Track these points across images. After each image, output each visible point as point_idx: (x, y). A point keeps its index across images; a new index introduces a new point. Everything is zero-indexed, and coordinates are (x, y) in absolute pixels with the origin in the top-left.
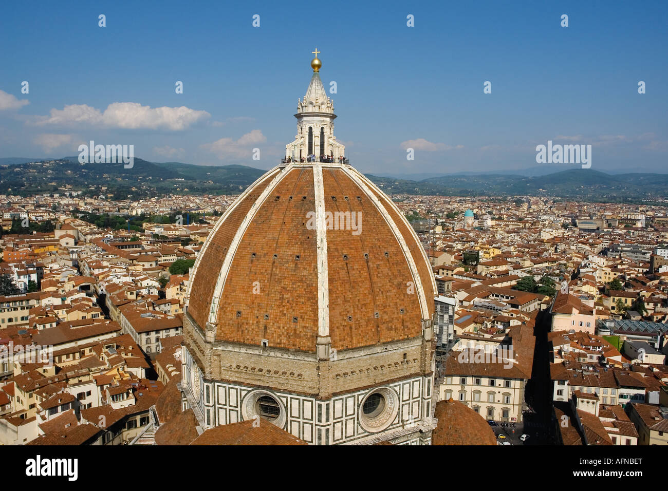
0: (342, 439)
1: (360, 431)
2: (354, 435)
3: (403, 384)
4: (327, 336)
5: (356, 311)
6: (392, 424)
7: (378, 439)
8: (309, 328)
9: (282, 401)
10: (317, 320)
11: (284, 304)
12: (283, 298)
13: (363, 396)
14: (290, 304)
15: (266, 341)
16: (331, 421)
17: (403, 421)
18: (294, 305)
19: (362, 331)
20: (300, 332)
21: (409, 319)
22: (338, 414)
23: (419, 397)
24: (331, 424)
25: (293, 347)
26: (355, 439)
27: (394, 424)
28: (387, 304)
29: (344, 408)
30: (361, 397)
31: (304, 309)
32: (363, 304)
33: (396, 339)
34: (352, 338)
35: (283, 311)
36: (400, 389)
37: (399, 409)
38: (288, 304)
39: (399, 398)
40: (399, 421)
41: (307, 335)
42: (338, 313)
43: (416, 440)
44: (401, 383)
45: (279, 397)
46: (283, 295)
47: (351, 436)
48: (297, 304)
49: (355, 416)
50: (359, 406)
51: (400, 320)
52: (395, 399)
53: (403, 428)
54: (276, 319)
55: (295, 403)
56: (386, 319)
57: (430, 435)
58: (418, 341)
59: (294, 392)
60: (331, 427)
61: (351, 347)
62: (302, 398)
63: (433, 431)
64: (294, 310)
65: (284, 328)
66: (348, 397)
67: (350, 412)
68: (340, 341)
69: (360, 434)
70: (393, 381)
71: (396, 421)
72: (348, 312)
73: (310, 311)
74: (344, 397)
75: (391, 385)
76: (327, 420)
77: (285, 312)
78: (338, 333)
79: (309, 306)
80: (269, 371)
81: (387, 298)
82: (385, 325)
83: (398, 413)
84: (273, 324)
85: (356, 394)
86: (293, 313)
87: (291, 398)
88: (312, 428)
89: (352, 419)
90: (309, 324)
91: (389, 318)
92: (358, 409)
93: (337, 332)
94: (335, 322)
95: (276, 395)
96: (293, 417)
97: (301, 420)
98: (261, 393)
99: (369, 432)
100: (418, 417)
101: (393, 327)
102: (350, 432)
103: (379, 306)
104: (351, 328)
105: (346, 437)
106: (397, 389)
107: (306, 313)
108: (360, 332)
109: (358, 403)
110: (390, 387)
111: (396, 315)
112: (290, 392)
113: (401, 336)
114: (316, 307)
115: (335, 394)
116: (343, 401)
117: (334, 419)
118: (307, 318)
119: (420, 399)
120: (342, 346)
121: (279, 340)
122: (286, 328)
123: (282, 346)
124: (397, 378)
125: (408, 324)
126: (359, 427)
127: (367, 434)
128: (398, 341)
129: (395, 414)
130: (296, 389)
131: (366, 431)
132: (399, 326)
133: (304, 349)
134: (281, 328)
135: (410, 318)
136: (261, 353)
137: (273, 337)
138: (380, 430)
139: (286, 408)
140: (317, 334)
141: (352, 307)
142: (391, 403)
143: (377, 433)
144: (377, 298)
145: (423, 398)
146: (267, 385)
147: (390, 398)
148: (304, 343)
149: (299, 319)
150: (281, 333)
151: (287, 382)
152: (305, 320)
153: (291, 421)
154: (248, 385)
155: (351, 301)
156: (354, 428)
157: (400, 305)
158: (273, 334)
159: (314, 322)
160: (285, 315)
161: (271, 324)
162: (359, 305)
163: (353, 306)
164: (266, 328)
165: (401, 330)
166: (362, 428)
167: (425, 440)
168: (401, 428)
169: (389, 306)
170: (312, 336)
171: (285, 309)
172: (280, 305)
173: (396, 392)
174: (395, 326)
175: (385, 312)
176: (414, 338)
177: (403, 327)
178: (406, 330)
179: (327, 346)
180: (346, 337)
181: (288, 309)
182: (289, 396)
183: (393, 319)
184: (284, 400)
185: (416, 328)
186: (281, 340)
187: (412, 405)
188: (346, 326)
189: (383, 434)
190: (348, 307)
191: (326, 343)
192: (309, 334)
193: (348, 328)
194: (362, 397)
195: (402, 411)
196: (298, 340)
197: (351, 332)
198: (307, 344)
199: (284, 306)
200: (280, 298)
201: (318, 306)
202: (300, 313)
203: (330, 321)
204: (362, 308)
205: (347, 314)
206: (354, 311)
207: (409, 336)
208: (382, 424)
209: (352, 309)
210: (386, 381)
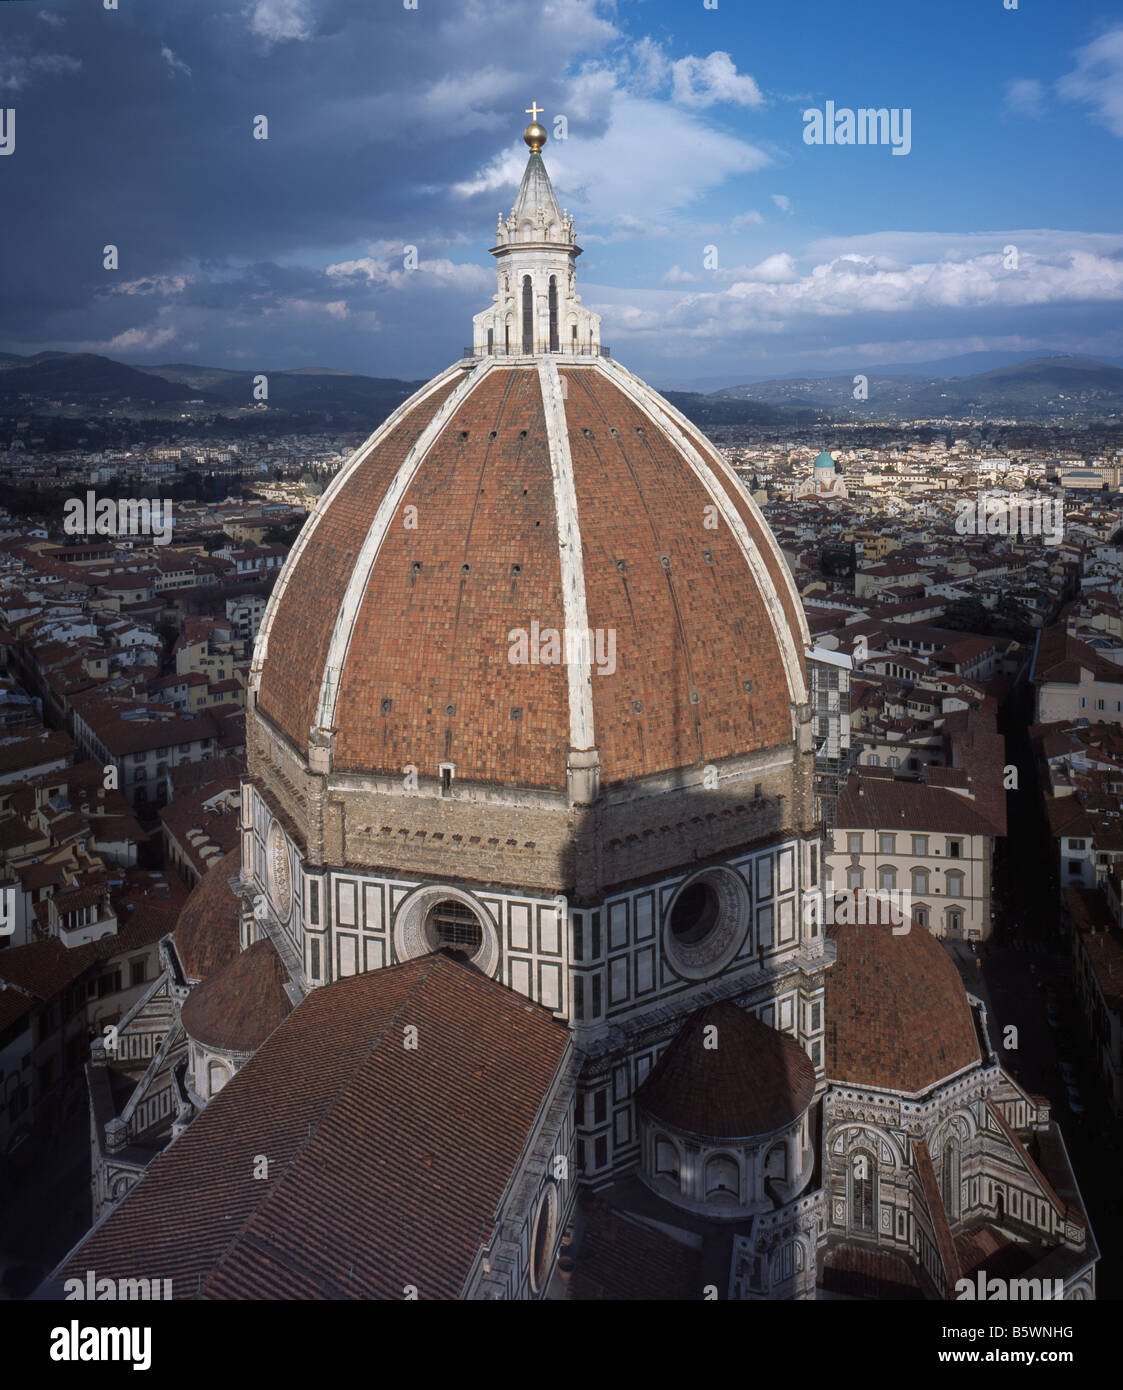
0: (628, 999)
1: (668, 977)
2: (654, 989)
3: (758, 859)
4: (590, 750)
5: (650, 690)
6: (736, 958)
7: (709, 996)
8: (549, 732)
9: (488, 911)
10: (566, 714)
11: (489, 678)
12: (486, 664)
13: (671, 891)
14: (504, 678)
15: (451, 766)
16: (604, 956)
17: (760, 949)
18: (513, 679)
19: (664, 735)
20: (529, 742)
21: (763, 705)
22: (619, 939)
23: (792, 889)
24: (602, 964)
25: (513, 778)
26: (655, 999)
27: (742, 957)
28: (716, 671)
29: (632, 921)
30: (667, 895)
31: (537, 687)
32: (664, 673)
33: (737, 751)
34: (643, 752)
35: (489, 695)
36: (751, 872)
37: (751, 920)
38: (499, 679)
39: (750, 893)
40: (751, 949)
41: (544, 749)
42: (612, 695)
43: (789, 994)
44: (753, 856)
45: (481, 901)
46: (487, 658)
47: (648, 992)
48: (519, 679)
49: (656, 940)
50: (663, 916)
51: (745, 708)
52: (741, 896)
53: (762, 967)
54: (473, 713)
55: (520, 915)
56: (714, 708)
57: (822, 981)
58: (785, 754)
59: (517, 887)
60: (602, 971)
61: (641, 772)
62: (535, 902)
63: (828, 973)
64: (512, 692)
65: (490, 734)
66: (640, 896)
67: (645, 931)
68: (618, 759)
69: (668, 985)
70: (736, 851)
71: (746, 951)
72: (633, 692)
73: (550, 693)
74: (630, 895)
75: (732, 862)
76: (596, 954)
77: (492, 697)
78: (613, 742)
79: (546, 682)
80: (458, 838)
81: (714, 655)
82: (714, 720)
83: (750, 929)
84: (467, 725)
85: (657, 887)
86: (511, 698)
87: (510, 904)
88: (560, 974)
89: (648, 947)
90: (548, 723)
91: (720, 703)
92: (662, 923)
93: (611, 739)
94: (605, 717)
95: (474, 896)
96: (516, 949)
97: (535, 957)
98: (439, 895)
99: (687, 980)
100: (793, 939)
101: (731, 724)
102: (645, 981)
103: (697, 675)
104: (640, 728)
105: (638, 995)
106: (744, 870)
107: (541, 699)
108: (660, 737)
109: (661, 910)
110: (730, 867)
111: (735, 697)
112: (507, 888)
113: (748, 743)
114: (562, 684)
115: (610, 890)
116: (628, 905)
117: (610, 949)
118: (543, 711)
119: (795, 893)
120: (623, 771)
121: (479, 763)
122: (495, 734)
123: (488, 775)
124: (744, 845)
125: (761, 715)
126: (665, 968)
127: (682, 984)
128: (743, 756)
129: (742, 931)
130: (520, 878)
131: (680, 978)
132: (743, 720)
133: (538, 782)
134: (485, 734)
135: (766, 703)
136: (439, 796)
137: (465, 755)
138: (712, 973)
139: (498, 928)
140: (568, 744)
141: (641, 680)
142: (733, 906)
143: (706, 981)
144: (694, 657)
145: (801, 892)
146: (453, 873)
147: (731, 894)
148: (537, 768)
149: (525, 711)
150: (485, 746)
151: (500, 862)
152: (539, 714)
153: (511, 959)
154: (409, 875)
155: (638, 667)
156: (654, 971)
157: (744, 672)
158: (466, 749)
159: (560, 719)
160: (492, 703)
161: (462, 726)
162: (657, 676)
163: (644, 677)
164: (449, 735)
165: (747, 730)
166: (672, 970)
167: (812, 994)
168: (756, 968)
169: (720, 675)
170: (556, 751)
171: (493, 691)
172: (480, 683)
173: (743, 878)
174: (735, 721)
175: (711, 690)
176: (776, 746)
177: (750, 723)
178: (758, 729)
179: (591, 773)
180: (631, 750)
181: (498, 690)
182: (505, 898)
183: (729, 704)
184: (493, 908)
185: (779, 724)
186: (484, 763)
187: (779, 910)
188: (629, 724)
189: (718, 982)
190: (631, 680)
191: (587, 765)
192: (548, 746)
193: (635, 729)
194: (668, 892)
195: (758, 926)
196: (523, 761)
197: (641, 739)
198: (544, 769)
199: (489, 684)
200: (480, 664)
201: (567, 682)
202: (528, 698)
203: (596, 714)
204: (661, 683)
205: (630, 698)
206: (646, 691)
207: (766, 743)
208: (715, 958)
209: (641, 685)
210: (719, 853)
